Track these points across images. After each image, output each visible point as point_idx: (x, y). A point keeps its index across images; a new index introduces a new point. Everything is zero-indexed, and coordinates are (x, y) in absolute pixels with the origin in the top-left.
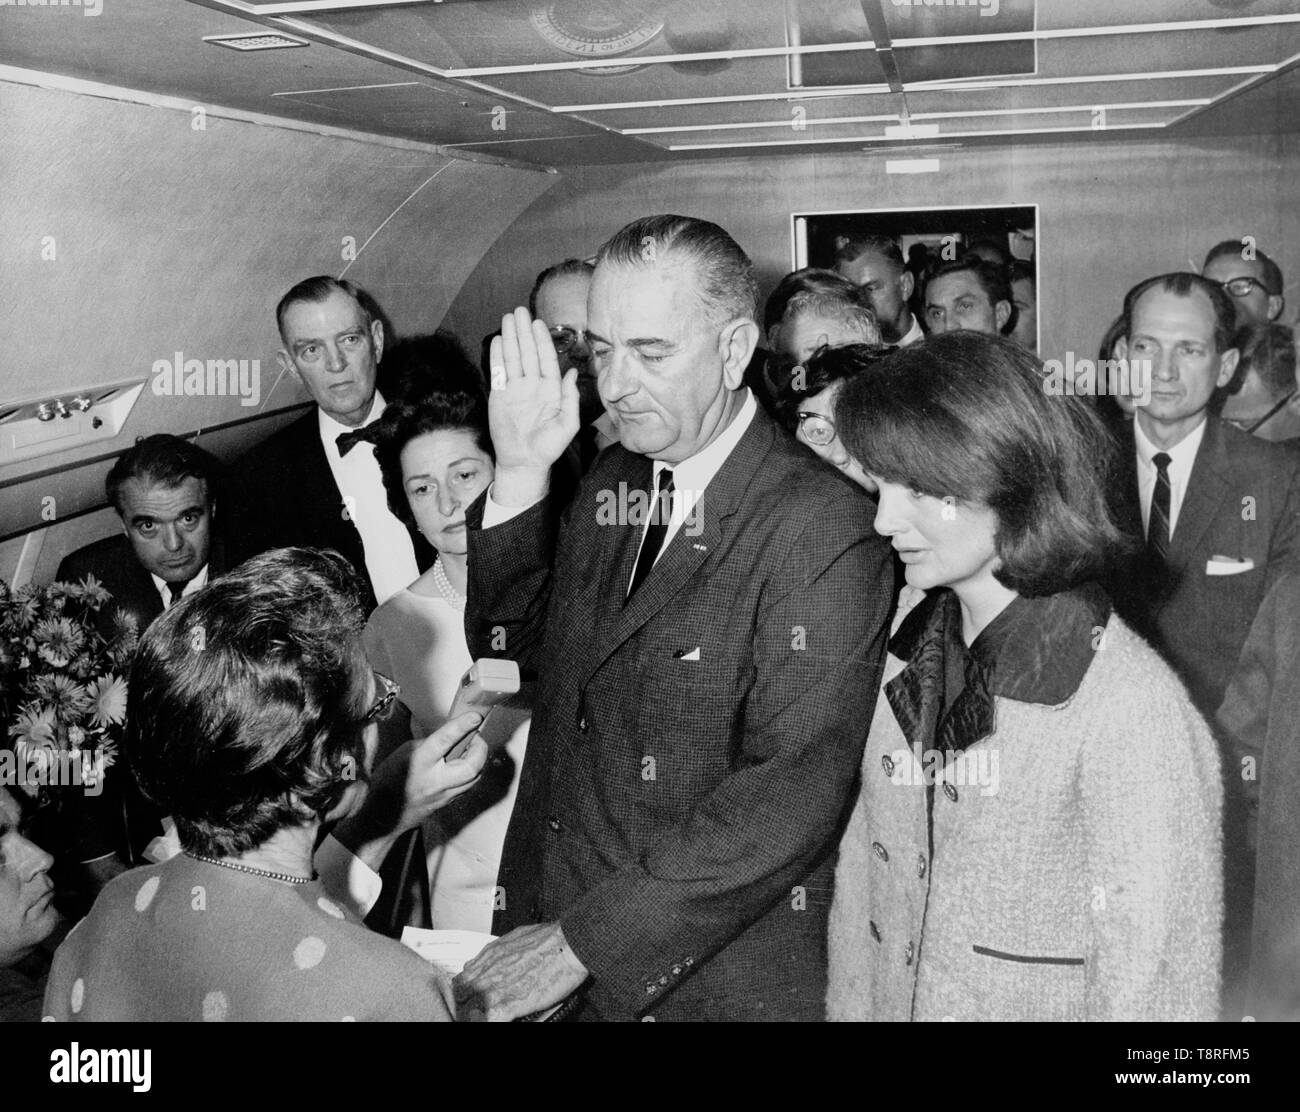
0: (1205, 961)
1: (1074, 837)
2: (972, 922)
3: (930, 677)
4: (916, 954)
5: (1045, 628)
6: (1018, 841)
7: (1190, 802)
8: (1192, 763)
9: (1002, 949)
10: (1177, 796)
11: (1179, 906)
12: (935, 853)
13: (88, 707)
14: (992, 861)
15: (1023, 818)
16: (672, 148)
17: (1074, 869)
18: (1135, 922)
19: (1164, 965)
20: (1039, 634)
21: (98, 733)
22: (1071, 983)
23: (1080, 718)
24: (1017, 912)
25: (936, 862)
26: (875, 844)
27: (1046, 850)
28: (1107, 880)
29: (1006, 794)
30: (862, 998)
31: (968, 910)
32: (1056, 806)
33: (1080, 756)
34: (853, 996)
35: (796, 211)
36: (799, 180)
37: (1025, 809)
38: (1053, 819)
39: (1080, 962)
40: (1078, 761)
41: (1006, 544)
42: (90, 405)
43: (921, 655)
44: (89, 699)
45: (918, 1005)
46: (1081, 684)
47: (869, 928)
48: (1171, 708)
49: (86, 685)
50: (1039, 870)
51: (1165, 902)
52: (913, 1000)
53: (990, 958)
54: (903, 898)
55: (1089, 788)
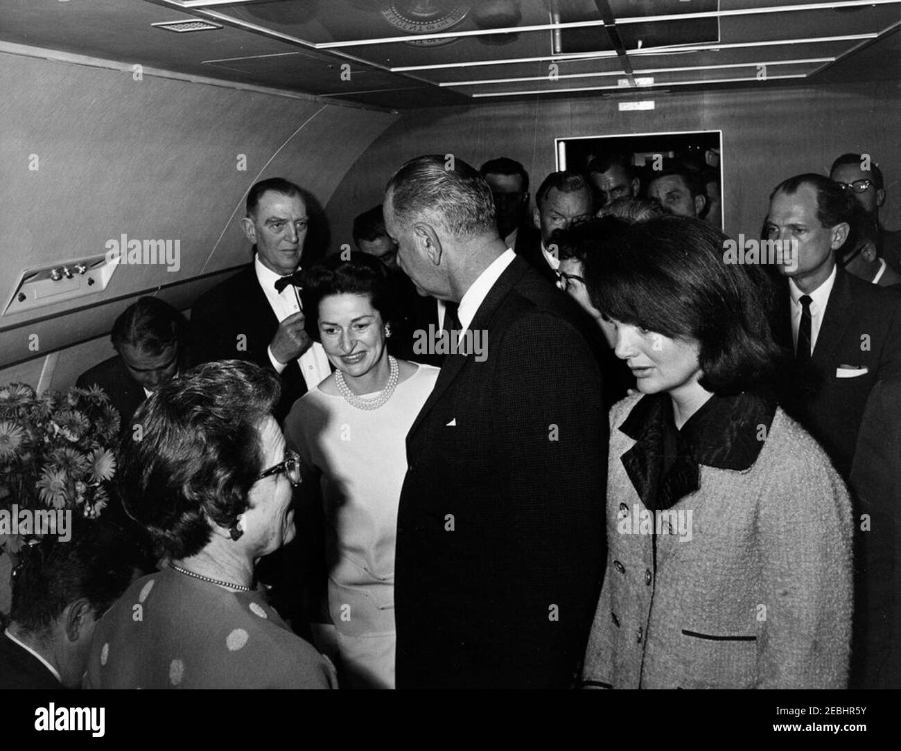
0: (842, 640)
1: (753, 558)
2: (682, 615)
3: (653, 451)
4: (644, 636)
5: (732, 418)
6: (715, 561)
7: (833, 535)
8: (835, 508)
9: (703, 632)
10: (825, 531)
11: (825, 604)
12: (658, 568)
13: (88, 470)
14: (697, 574)
15: (719, 546)
16: (474, 96)
17: (752, 579)
18: (796, 615)
19: (815, 643)
20: (729, 421)
21: (95, 486)
22: (748, 653)
23: (758, 479)
24: (713, 608)
25: (658, 574)
26: (615, 562)
27: (734, 567)
28: (776, 586)
29: (707, 529)
30: (606, 663)
31: (679, 607)
32: (742, 538)
33: (758, 504)
34: (599, 661)
35: (559, 137)
36: (560, 117)
37: (720, 540)
38: (740, 547)
39: (754, 638)
40: (756, 508)
41: (707, 362)
42: (86, 270)
43: (646, 435)
44: (89, 464)
45: (645, 669)
46: (759, 456)
47: (611, 616)
48: (821, 472)
49: (86, 455)
50: (729, 580)
51: (816, 602)
52: (642, 666)
53: (694, 638)
54: (635, 598)
55: (764, 525)
